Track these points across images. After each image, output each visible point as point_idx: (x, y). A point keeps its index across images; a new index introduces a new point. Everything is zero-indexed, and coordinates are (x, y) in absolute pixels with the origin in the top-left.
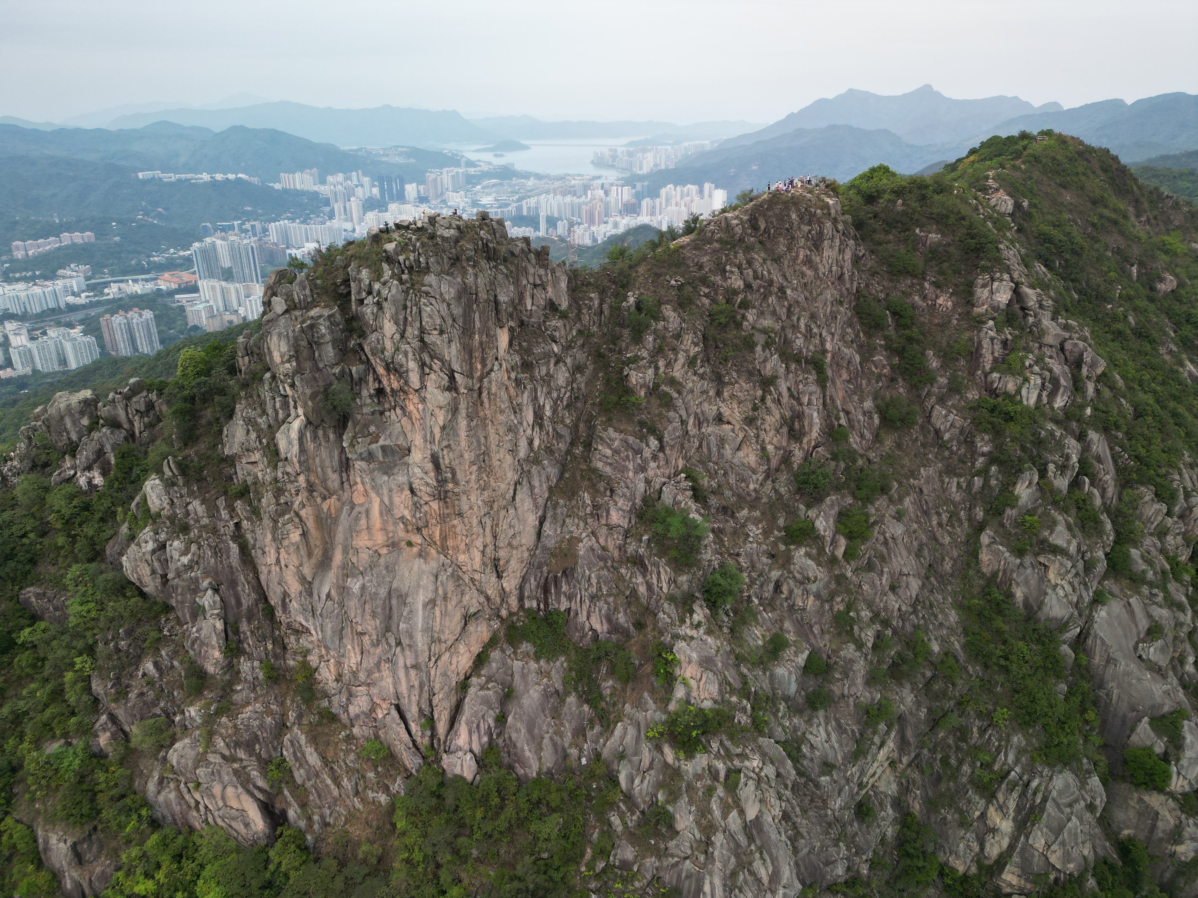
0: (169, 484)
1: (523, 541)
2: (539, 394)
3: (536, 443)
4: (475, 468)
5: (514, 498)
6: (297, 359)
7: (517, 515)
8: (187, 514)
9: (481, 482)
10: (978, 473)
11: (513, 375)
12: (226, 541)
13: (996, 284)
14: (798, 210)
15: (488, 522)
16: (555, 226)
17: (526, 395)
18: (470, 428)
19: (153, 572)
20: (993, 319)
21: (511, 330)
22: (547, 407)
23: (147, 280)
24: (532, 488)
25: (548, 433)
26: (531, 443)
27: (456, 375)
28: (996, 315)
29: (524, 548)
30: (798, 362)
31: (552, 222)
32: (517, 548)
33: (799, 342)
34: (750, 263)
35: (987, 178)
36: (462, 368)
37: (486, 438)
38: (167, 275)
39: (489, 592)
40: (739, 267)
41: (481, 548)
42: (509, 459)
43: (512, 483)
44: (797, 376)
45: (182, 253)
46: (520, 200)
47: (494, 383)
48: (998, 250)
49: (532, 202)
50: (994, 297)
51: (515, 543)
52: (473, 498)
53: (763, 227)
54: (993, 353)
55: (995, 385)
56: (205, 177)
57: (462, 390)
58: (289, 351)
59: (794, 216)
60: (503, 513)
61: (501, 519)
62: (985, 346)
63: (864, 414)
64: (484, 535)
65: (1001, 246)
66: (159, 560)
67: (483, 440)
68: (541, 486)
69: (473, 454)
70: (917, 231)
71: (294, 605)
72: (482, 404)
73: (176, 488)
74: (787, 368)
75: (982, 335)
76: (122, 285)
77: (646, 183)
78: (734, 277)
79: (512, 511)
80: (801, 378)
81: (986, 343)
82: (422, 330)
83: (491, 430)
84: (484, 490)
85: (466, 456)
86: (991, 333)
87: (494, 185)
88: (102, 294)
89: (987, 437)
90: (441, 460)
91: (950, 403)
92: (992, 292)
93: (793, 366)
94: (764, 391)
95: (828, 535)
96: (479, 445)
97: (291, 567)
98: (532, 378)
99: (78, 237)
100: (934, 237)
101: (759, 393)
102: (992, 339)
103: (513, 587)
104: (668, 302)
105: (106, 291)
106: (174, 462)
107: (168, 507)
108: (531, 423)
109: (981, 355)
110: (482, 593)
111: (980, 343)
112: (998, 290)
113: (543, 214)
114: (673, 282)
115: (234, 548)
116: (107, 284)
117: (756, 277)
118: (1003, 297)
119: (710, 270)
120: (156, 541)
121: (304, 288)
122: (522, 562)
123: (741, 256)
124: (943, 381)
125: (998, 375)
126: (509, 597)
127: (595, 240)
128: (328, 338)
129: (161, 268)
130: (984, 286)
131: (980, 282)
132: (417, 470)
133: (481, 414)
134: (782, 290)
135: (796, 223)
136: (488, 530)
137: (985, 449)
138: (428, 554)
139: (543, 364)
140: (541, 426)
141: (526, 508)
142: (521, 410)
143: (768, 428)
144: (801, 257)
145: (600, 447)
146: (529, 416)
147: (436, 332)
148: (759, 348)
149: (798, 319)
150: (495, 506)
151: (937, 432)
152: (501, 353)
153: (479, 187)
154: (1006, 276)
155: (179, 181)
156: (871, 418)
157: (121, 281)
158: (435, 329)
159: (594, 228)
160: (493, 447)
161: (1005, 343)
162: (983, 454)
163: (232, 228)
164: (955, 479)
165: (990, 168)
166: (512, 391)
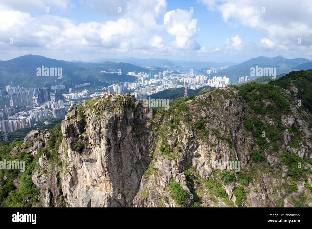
0: (44, 159)
1: (133, 188)
2: (141, 144)
3: (140, 158)
4: (116, 167)
5: (131, 175)
6: (68, 133)
7: (131, 180)
8: (47, 168)
9: (119, 171)
10: (284, 178)
11: (133, 139)
12: (55, 177)
13: (288, 118)
14: (224, 95)
15: (121, 183)
16: (187, 85)
17: (137, 145)
18: (115, 155)
19: (38, 182)
20: (288, 129)
21: (133, 126)
22: (144, 148)
23: (99, 94)
24: (137, 172)
25: (144, 155)
26: (138, 158)
27: (110, 141)
28: (289, 127)
29: (134, 189)
30: (223, 140)
31: (186, 84)
32: (131, 190)
33: (223, 134)
34: (208, 110)
35: (290, 82)
36: (113, 138)
37: (121, 158)
38: (102, 92)
39: (121, 203)
40: (205, 111)
41: (118, 190)
42: (129, 164)
43: (130, 170)
44: (222, 144)
45: (106, 88)
46: (180, 79)
47: (125, 142)
48: (289, 108)
49: (182, 79)
50: (288, 122)
51: (130, 188)
52: (115, 176)
53: (213, 99)
54: (288, 139)
55: (289, 150)
56: (113, 73)
57: (112, 145)
58: (65, 131)
59: (222, 96)
60: (126, 180)
61: (126, 181)
62: (285, 137)
63: (245, 156)
64: (119, 186)
65: (290, 107)
66: (39, 179)
67: (120, 159)
68: (140, 171)
69: (115, 163)
70: (263, 101)
71: (68, 198)
72: (120, 148)
73: (45, 161)
74: (219, 141)
75: (284, 134)
76: (94, 94)
77: (209, 76)
78: (203, 113)
79: (129, 179)
80: (223, 145)
81: (285, 136)
82: (100, 128)
83: (123, 155)
84: (119, 173)
85: (113, 164)
86: (287, 133)
87: (174, 75)
88: (90, 96)
89: (286, 167)
90: (104, 165)
91: (273, 155)
92: (287, 120)
93: (221, 141)
94: (211, 148)
95: (230, 195)
96: (118, 160)
97: (68, 187)
98: (139, 140)
99: (87, 84)
100: (268, 103)
101: (210, 149)
102: (287, 135)
103: (129, 201)
104: (181, 120)
105: (91, 95)
106: (46, 154)
107: (43, 165)
108: (138, 153)
109: (284, 140)
110: (119, 202)
111: (283, 136)
112: (289, 120)
113: (185, 82)
114: (184, 114)
115: (56, 179)
116: (91, 94)
117: (210, 114)
118: (291, 122)
119: (196, 111)
120: (39, 174)
121: (73, 113)
122: (133, 193)
123: (205, 107)
124: (271, 147)
125: (290, 147)
126: (128, 203)
127: (196, 88)
128: (77, 128)
129: (102, 91)
130: (285, 118)
131: (283, 117)
132: (98, 167)
133: (120, 151)
134: (218, 117)
135: (223, 98)
136: (120, 185)
137: (286, 170)
138: (102, 190)
139: (143, 136)
140: (142, 154)
141: (135, 178)
142: (135, 149)
143: (212, 159)
144: (225, 108)
145: (159, 161)
146: (138, 151)
147: (104, 129)
148: (210, 135)
149: (223, 127)
150: (124, 178)
151: (269, 163)
152: (128, 133)
153: (170, 76)
154: (292, 116)
155: (108, 73)
156: (247, 157)
157: (94, 93)
158: (104, 128)
159: (196, 86)
160: (124, 161)
161: (292, 137)
162: (285, 172)
163: (117, 83)
164: (275, 179)
165: (291, 80)
166: (132, 143)
